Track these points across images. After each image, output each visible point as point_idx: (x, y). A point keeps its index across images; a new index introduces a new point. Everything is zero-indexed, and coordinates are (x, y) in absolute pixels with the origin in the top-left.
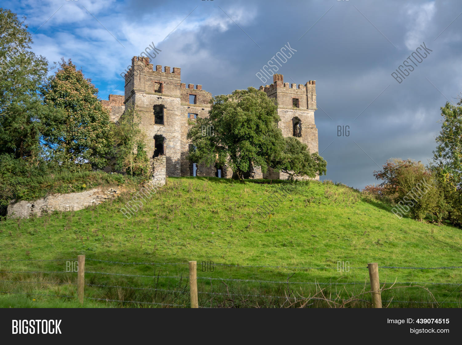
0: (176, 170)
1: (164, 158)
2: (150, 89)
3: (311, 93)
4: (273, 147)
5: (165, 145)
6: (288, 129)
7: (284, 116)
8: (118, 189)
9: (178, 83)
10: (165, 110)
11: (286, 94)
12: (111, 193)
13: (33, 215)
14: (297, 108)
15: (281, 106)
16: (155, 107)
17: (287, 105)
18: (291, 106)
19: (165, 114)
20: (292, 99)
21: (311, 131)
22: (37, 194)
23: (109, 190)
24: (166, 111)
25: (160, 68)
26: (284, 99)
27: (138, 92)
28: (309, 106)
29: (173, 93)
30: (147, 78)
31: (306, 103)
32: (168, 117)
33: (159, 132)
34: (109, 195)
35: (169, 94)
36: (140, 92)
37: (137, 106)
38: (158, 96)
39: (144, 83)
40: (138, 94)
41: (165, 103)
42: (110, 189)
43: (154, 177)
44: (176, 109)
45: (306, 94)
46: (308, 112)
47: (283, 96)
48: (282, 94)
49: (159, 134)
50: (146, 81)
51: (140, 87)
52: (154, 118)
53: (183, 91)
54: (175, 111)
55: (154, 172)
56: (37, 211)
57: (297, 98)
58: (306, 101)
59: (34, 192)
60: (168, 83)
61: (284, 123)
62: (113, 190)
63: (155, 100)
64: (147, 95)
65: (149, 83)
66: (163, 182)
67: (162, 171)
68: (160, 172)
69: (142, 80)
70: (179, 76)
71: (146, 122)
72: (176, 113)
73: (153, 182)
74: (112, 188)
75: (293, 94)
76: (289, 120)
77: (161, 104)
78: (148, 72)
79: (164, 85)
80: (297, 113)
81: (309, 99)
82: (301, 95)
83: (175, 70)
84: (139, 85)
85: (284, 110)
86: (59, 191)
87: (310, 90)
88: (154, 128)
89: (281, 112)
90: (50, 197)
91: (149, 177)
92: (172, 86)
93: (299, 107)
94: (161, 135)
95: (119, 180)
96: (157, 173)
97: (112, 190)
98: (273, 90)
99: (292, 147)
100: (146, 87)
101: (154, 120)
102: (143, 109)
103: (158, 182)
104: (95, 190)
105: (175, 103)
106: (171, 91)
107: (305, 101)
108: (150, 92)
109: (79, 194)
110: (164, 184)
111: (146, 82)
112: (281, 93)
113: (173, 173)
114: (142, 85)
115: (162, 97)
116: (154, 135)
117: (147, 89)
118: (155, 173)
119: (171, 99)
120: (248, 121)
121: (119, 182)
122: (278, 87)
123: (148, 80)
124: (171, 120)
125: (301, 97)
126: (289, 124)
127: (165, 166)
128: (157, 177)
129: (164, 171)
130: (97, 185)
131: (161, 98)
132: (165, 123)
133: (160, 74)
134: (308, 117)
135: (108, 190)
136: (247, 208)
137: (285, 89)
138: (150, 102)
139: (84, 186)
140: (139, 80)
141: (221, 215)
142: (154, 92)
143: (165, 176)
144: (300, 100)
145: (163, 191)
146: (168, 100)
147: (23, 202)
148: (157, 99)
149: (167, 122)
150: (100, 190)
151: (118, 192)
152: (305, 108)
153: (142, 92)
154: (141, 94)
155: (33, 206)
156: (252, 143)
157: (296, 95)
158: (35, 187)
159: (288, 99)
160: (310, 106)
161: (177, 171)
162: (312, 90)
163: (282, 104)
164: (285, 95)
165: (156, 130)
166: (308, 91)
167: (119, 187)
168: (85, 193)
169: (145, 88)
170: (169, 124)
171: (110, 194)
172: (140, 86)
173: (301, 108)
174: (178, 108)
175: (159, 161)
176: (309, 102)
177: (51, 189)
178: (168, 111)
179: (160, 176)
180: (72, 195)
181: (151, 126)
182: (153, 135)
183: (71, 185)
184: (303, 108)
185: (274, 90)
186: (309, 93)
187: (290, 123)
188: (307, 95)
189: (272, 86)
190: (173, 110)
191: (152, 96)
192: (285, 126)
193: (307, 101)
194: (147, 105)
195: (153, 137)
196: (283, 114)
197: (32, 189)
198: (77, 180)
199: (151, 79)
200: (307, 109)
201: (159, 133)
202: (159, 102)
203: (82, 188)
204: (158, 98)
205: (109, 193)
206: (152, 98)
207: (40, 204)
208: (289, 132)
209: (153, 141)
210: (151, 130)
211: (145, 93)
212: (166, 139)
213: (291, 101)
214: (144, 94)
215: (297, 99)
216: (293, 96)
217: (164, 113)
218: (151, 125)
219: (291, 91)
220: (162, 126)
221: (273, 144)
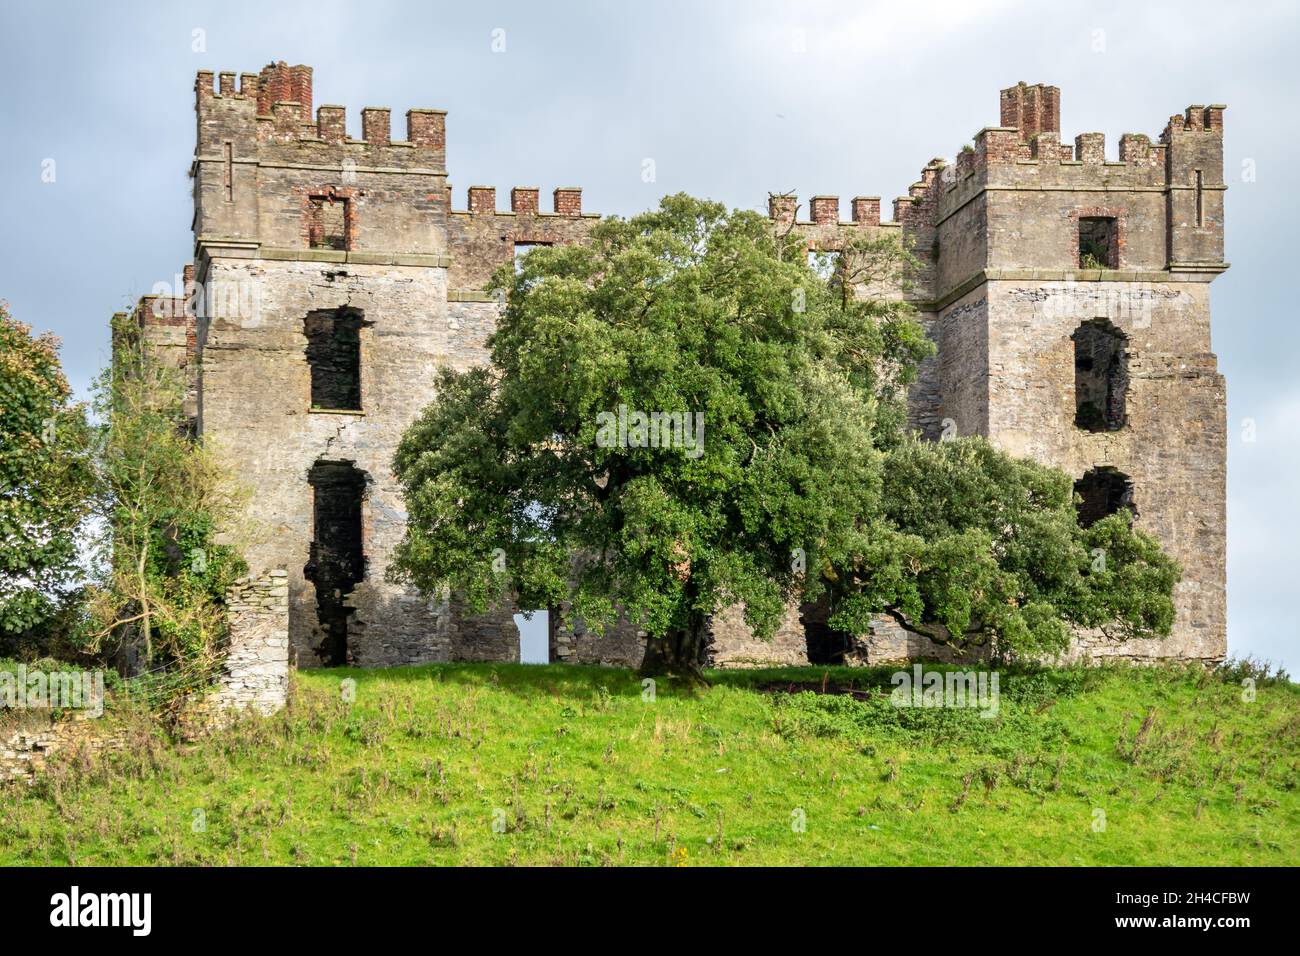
0: (423, 634)
1: (277, 581)
2: (286, 234)
3: (1193, 178)
4: (793, 500)
5: (366, 511)
6: (1046, 392)
7: (1027, 318)
8: (52, 736)
9: (429, 192)
10: (365, 334)
11: (1042, 196)
12: (22, 756)
14: (1107, 271)
15: (1011, 267)
16: (314, 320)
17: (1047, 260)
18: (1070, 263)
19: (365, 355)
20: (1075, 220)
21: (1185, 393)
23: (11, 742)
24: (369, 340)
25: (334, 120)
26: (1029, 225)
27: (225, 253)
28: (1175, 253)
29: (407, 245)
30: (271, 176)
31: (1161, 240)
32: (379, 370)
33: (333, 449)
34: (9, 764)
35: (388, 252)
36: (235, 253)
37: (222, 324)
38: (328, 268)
39: (256, 206)
40: (227, 263)
41: (368, 297)
42: (16, 738)
43: (229, 674)
44: (421, 327)
45: (1161, 184)
46: (1175, 287)
47: (1021, 209)
48: (1014, 203)
49: (338, 459)
50: (265, 195)
51: (233, 229)
52: (308, 378)
53: (479, 230)
54: (415, 335)
55: (231, 649)
57: (1105, 212)
58: (1161, 227)
60: (379, 195)
61: (1023, 357)
62: (29, 744)
63: (314, 289)
64: (273, 267)
65: (279, 203)
66: (274, 698)
67: (270, 641)
68: (257, 647)
69: (241, 188)
70: (437, 153)
71: (270, 404)
72: (426, 344)
74: (26, 734)
75: (1082, 196)
76: (1054, 338)
77: (344, 308)
78: (276, 144)
79: (358, 205)
81: (1177, 214)
82: (1135, 197)
83: (418, 121)
84: (225, 218)
85: (1024, 285)
87: (1190, 159)
88: (309, 430)
89: (1004, 298)
91: (208, 673)
92: (401, 210)
93: (1114, 264)
94: (348, 464)
96: (242, 653)
97: (23, 740)
98: (970, 183)
99: (955, 496)
100: (265, 225)
101: (307, 388)
102: (251, 338)
103: (248, 696)
105: (419, 298)
106: (397, 235)
107: (1153, 224)
108: (287, 247)
110: (281, 703)
111: (263, 202)
112: (1010, 195)
113: (410, 647)
114: (245, 216)
115: (351, 269)
116: (310, 465)
117: (270, 236)
118: (234, 657)
119: (396, 274)
122: (993, 163)
123: (276, 190)
124: (398, 385)
125: (1134, 204)
126: (1056, 361)
127: (286, 621)
128: (242, 673)
129: (278, 643)
131: (343, 274)
132: (367, 401)
133: (334, 152)
134: (1172, 313)
135: (5, 742)
137: (1033, 171)
138: (287, 299)
140: (225, 193)
142: (304, 247)
143: (282, 669)
144: (1123, 224)
146: (382, 281)
148: (322, 280)
149: (379, 395)
151: (52, 747)
152: (1156, 268)
153: (244, 253)
154: (242, 264)
157: (1103, 196)
159: (1052, 225)
160: (1182, 255)
161: (429, 639)
162: (1201, 161)
163: (1017, 253)
164: (1035, 204)
165: (320, 437)
166: (1176, 169)
167: (59, 727)
169: (257, 231)
170: (384, 402)
171: (15, 760)
172: (235, 220)
173: (1127, 265)
174: (432, 318)
175: (254, 598)
176: (1176, 232)
178: (383, 339)
179: (258, 669)
181: (293, 419)
182: (304, 461)
184: (1139, 269)
185: (976, 178)
186: (1185, 180)
187: (1061, 356)
188: (1167, 192)
189: (967, 157)
190: (409, 330)
191: (298, 266)
192: (1027, 377)
193: (1169, 226)
194: (272, 317)
195: (304, 475)
196: (1021, 311)
199: (290, 182)
200: (1168, 268)
201: (335, 454)
202: (336, 297)
204: (331, 276)
205: (11, 754)
206: (297, 277)
208: (1050, 408)
209: (307, 495)
210: (293, 441)
211: (257, 254)
212: (371, 481)
213: (1068, 236)
214: (258, 263)
215: (1110, 221)
216: (1084, 206)
217: (363, 348)
218: (294, 413)
219: (1070, 177)
220: (348, 419)
221: (797, 487)
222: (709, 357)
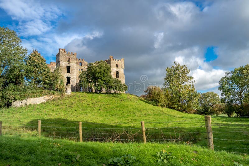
1: (70, 85)
5: (71, 80)
6: (114, 75)
9: (75, 58)
10: (71, 68)
11: (114, 63)
13: (21, 106)
16: (67, 67)
18: (115, 67)
19: (71, 69)
21: (122, 76)
22: (23, 98)
25: (69, 53)
29: (74, 62)
30: (64, 56)
34: (50, 98)
35: (72, 62)
36: (62, 61)
37: (61, 66)
38: (68, 63)
42: (50, 96)
46: (122, 69)
52: (67, 71)
53: (77, 61)
56: (23, 104)
57: (118, 64)
59: (22, 97)
60: (72, 58)
61: (113, 73)
64: (64, 63)
65: (65, 58)
66: (70, 94)
68: (69, 90)
70: (76, 56)
71: (64, 72)
73: (66, 94)
75: (116, 63)
78: (65, 54)
79: (70, 59)
80: (118, 70)
83: (75, 53)
84: (61, 59)
86: (31, 97)
89: (112, 69)
90: (28, 99)
91: (65, 92)
93: (118, 68)
94: (69, 77)
95: (54, 93)
98: (109, 62)
99: (116, 81)
102: (63, 67)
103: (68, 94)
104: (45, 97)
105: (74, 66)
107: (120, 65)
108: (65, 61)
109: (39, 98)
112: (112, 63)
114: (63, 59)
115: (70, 63)
118: (67, 91)
120: (100, 72)
121: (54, 94)
122: (111, 60)
124: (73, 72)
130: (46, 95)
133: (69, 55)
134: (121, 71)
136: (100, 103)
137: (113, 61)
138: (65, 65)
139: (41, 95)
140: (61, 57)
141: (91, 105)
142: (67, 61)
145: (70, 97)
146: (72, 64)
147: (18, 101)
150: (47, 96)
151: (53, 97)
152: (120, 68)
155: (21, 102)
156: (102, 80)
158: (22, 96)
160: (122, 67)
161: (75, 90)
162: (123, 62)
163: (112, 66)
166: (121, 62)
168: (41, 98)
175: (68, 86)
177: (28, 96)
179: (69, 92)
180: (36, 98)
182: (66, 77)
183: (36, 95)
187: (115, 73)
189: (109, 60)
190: (74, 68)
191: (66, 63)
197: (21, 96)
198: (38, 93)
201: (68, 76)
202: (69, 65)
203: (40, 96)
207: (24, 101)
209: (66, 79)
210: (66, 75)
212: (71, 78)
213: (116, 65)
218: (66, 73)
220: (69, 74)
221: (109, 80)
222: (105, 71)
